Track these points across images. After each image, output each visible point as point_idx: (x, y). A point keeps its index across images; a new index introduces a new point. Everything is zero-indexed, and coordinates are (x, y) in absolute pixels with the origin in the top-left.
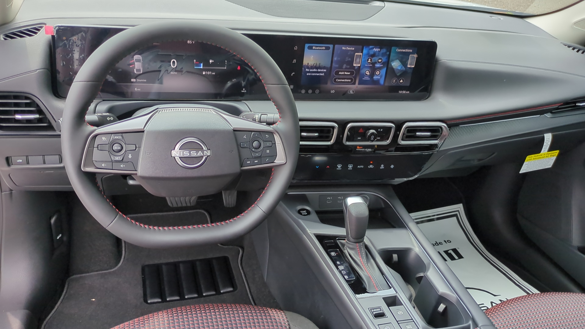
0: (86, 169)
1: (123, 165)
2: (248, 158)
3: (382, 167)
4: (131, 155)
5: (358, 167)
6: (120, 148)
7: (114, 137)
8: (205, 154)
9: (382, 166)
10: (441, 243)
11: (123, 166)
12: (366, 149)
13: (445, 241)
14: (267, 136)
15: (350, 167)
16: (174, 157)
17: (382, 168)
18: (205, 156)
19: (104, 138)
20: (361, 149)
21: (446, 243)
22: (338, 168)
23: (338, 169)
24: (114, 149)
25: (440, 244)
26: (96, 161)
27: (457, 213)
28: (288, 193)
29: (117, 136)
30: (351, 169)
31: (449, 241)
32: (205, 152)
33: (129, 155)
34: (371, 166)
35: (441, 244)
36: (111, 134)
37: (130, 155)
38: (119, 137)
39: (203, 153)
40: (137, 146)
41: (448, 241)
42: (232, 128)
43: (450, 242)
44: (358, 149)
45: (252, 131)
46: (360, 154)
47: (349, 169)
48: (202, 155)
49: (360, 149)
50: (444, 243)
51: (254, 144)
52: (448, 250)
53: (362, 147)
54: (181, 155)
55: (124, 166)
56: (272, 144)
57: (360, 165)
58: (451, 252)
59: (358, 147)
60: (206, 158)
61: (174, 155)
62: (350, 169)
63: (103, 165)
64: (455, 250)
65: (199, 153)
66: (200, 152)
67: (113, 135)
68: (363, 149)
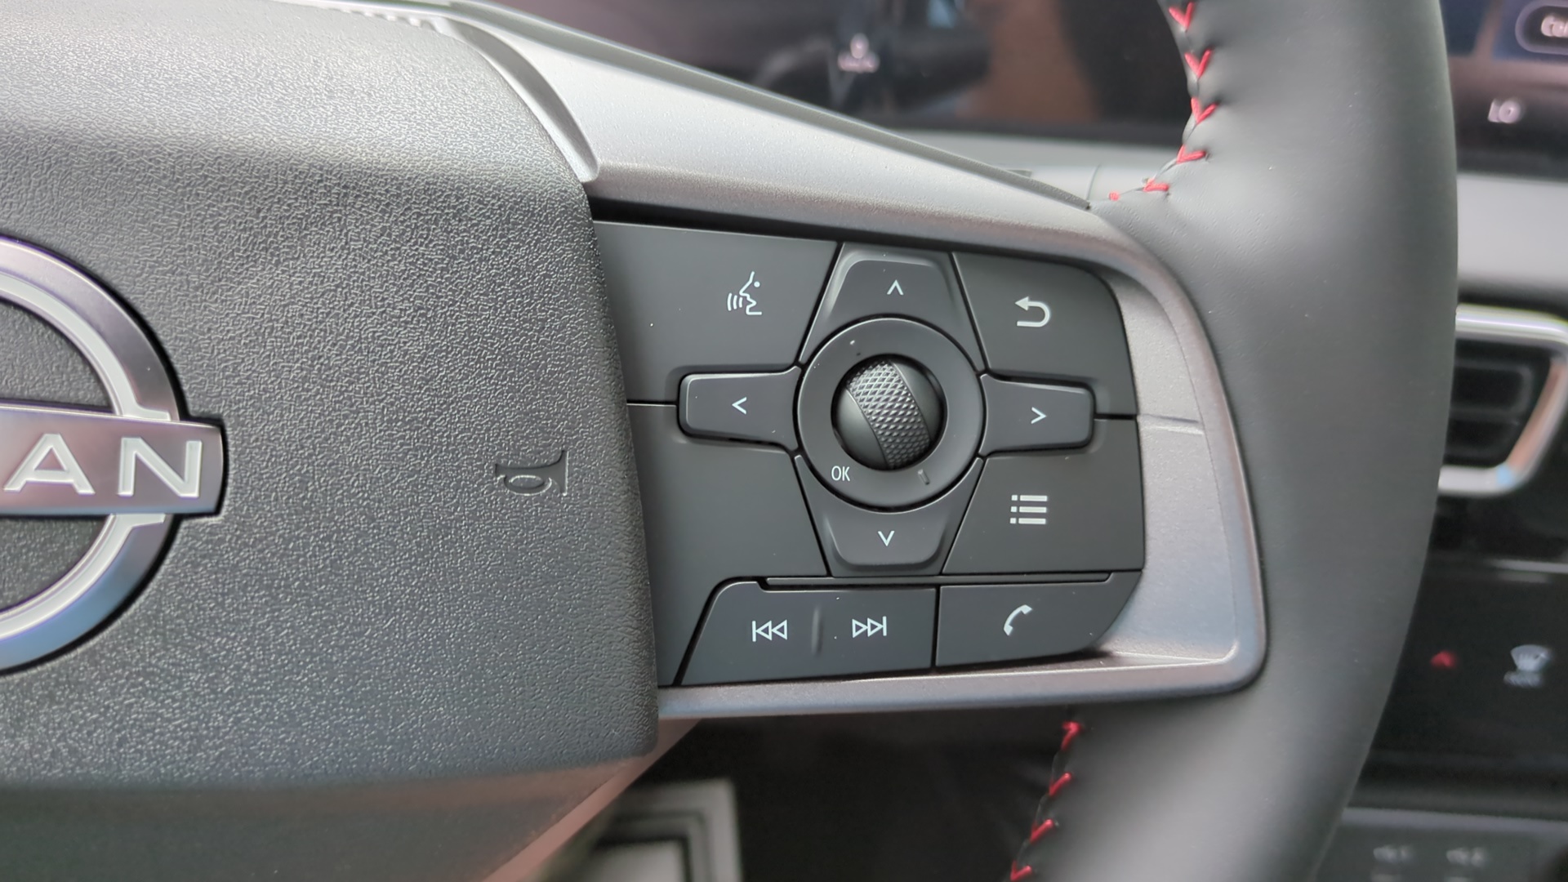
2: (762, 582)
8: (127, 489)
14: (1037, 314)
18: (129, 505)
32: (134, 450)
39: (101, 465)
42: (585, 175)
45: (841, 238)
48: (85, 489)
51: (853, 406)
56: (1096, 415)
60: (138, 533)
65: (39, 455)
66: (54, 444)
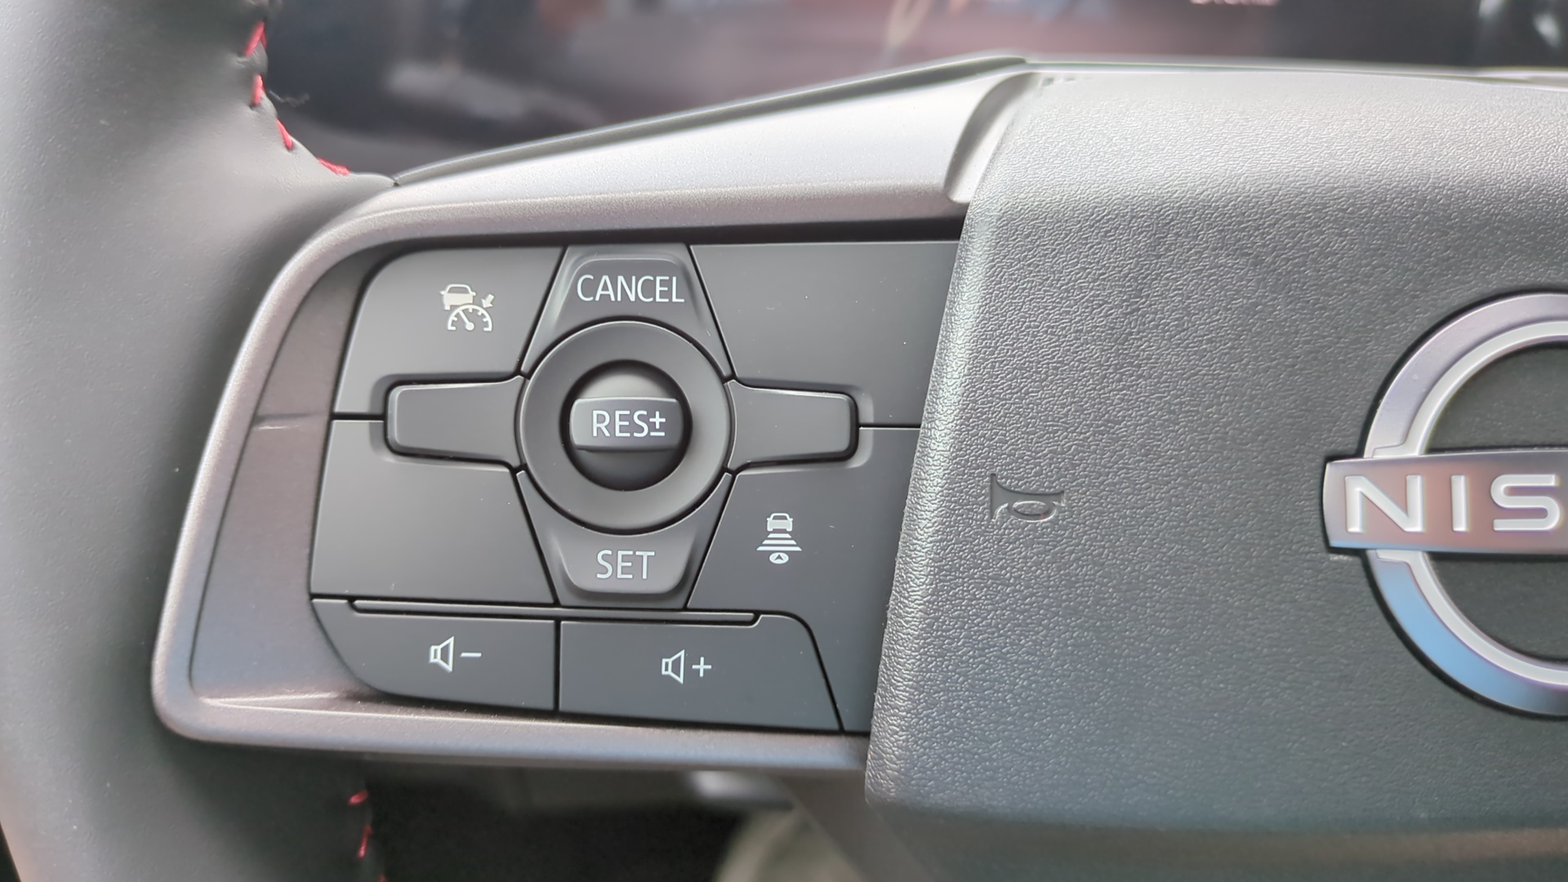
0: (209, 701)
1: (691, 660)
4: (788, 524)
6: (654, 428)
7: (589, 288)
11: (691, 674)
16: (1360, 553)
19: (457, 300)
24: (578, 438)
26: (351, 599)
29: (631, 271)
33: (772, 524)
36: (555, 252)
37: (780, 524)
38: (649, 288)
40: (867, 413)
54: (1461, 526)
55: (702, 667)
61: (1355, 527)
63: (435, 654)
67: (573, 259)
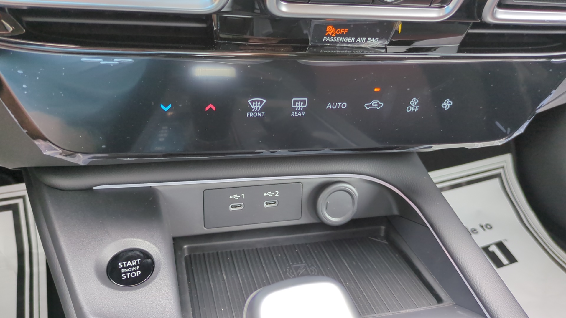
3: (414, 105)
5: (329, 106)
9: (414, 101)
10: (475, 230)
12: (361, 37)
13: (482, 226)
15: (299, 106)
17: (412, 109)
20: (342, 39)
21: (484, 230)
22: (250, 110)
23: (251, 114)
25: (473, 232)
27: (501, 171)
28: (94, 188)
30: (303, 114)
31: (489, 227)
34: (375, 104)
35: (475, 232)
41: (486, 225)
43: (491, 228)
44: (329, 36)
46: (342, 57)
47: (293, 114)
49: (337, 36)
50: (480, 230)
52: (489, 246)
53: (346, 31)
57: (334, 101)
58: (494, 249)
59: (330, 30)
62: (300, 114)
64: (501, 245)
68: (348, 39)
